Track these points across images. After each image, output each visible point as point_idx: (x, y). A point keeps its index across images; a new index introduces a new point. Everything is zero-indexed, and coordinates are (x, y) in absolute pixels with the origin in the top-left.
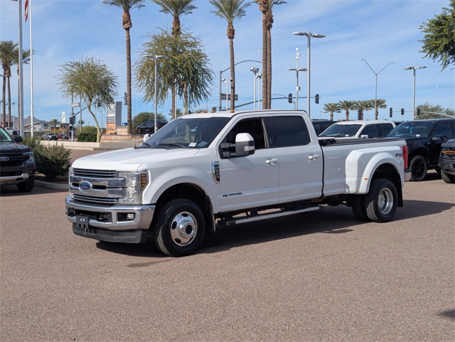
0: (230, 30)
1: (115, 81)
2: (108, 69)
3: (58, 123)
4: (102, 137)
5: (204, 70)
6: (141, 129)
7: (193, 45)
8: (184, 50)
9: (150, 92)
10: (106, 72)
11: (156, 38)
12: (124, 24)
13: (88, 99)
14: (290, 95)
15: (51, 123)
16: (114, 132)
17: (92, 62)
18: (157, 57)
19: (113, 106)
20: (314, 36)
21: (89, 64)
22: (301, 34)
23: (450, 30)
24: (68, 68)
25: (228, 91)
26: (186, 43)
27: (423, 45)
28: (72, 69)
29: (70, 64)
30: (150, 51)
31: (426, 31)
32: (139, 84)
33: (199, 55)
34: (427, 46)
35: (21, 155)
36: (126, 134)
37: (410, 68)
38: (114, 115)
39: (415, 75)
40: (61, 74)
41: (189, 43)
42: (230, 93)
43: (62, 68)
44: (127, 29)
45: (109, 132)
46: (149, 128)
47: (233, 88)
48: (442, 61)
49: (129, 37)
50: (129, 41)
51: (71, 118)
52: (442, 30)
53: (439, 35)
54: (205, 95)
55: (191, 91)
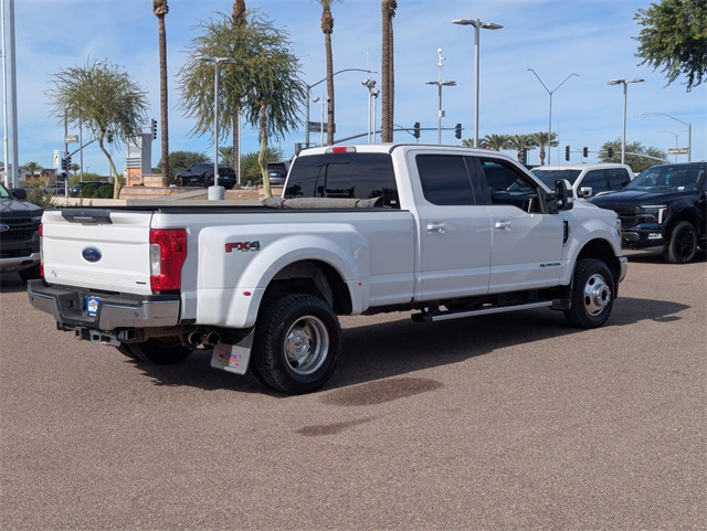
0: (327, 19)
1: (142, 99)
2: (131, 80)
3: (38, 169)
4: (122, 191)
5: (293, 82)
6: (184, 178)
7: (275, 40)
8: (260, 49)
9: (207, 117)
10: (129, 85)
11: (214, 30)
12: (155, 8)
13: (99, 129)
14: (417, 125)
15: (27, 169)
16: (140, 182)
17: (105, 68)
18: (218, 60)
19: (139, 140)
20: (485, 27)
21: (100, 72)
22: (465, 23)
23: (686, 21)
24: (67, 78)
25: (323, 118)
26: (263, 39)
27: (640, 44)
28: (73, 80)
29: (70, 72)
30: (204, 51)
31: (644, 23)
32: (187, 105)
33: (284, 57)
34: (644, 46)
35: (30, 221)
36: (160, 185)
37: (619, 82)
38: (139, 155)
39: (625, 93)
40: (54, 87)
41: (267, 38)
42: (326, 121)
43: (56, 78)
44: (161, 16)
45: (133, 183)
46: (197, 177)
47: (331, 112)
48: (667, 71)
49: (163, 28)
50: (163, 36)
51: (63, 161)
52: (673, 21)
53: (668, 29)
54: (293, 124)
55: (272, 116)
